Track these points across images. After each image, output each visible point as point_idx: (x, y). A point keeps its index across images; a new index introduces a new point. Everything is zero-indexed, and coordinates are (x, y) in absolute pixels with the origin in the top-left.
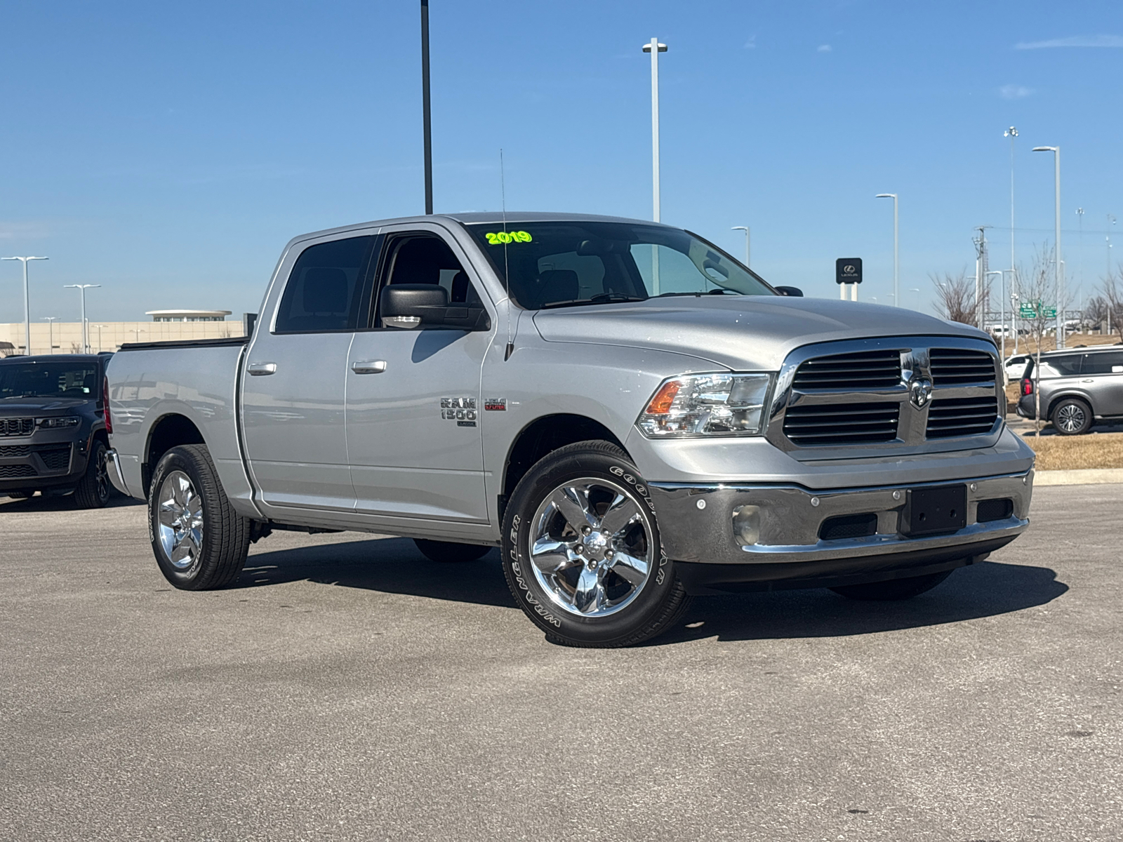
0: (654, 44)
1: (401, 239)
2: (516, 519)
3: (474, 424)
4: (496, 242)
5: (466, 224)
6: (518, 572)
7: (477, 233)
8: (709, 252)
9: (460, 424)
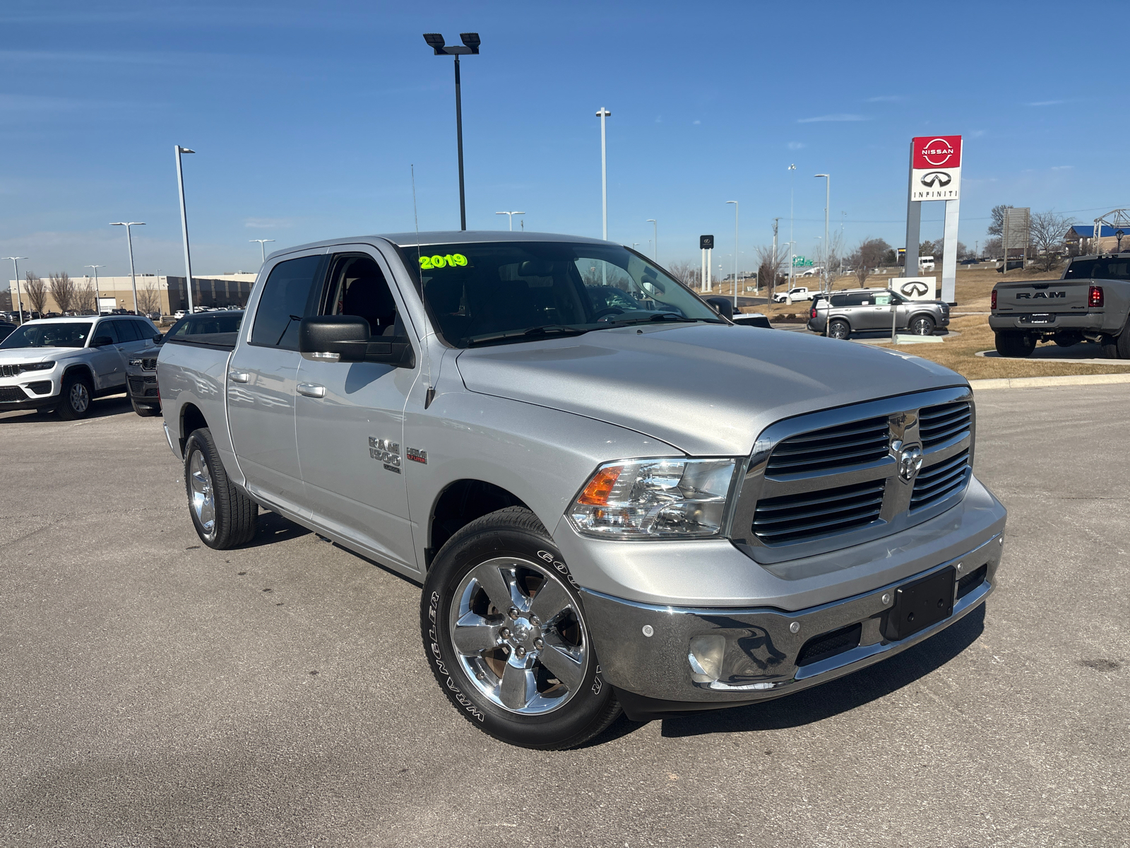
0: (602, 111)
1: (347, 259)
2: (434, 596)
3: (398, 471)
4: (429, 267)
5: (400, 246)
6: (438, 654)
7: (409, 257)
8: (647, 268)
9: (386, 467)
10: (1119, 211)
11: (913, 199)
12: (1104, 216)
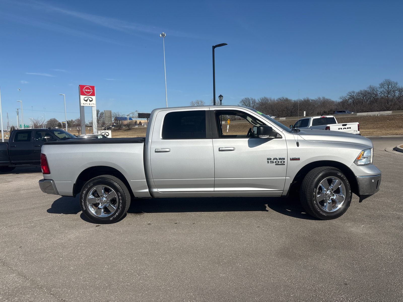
3: (284, 165)
10: (133, 113)
11: (81, 105)
12: (129, 114)
